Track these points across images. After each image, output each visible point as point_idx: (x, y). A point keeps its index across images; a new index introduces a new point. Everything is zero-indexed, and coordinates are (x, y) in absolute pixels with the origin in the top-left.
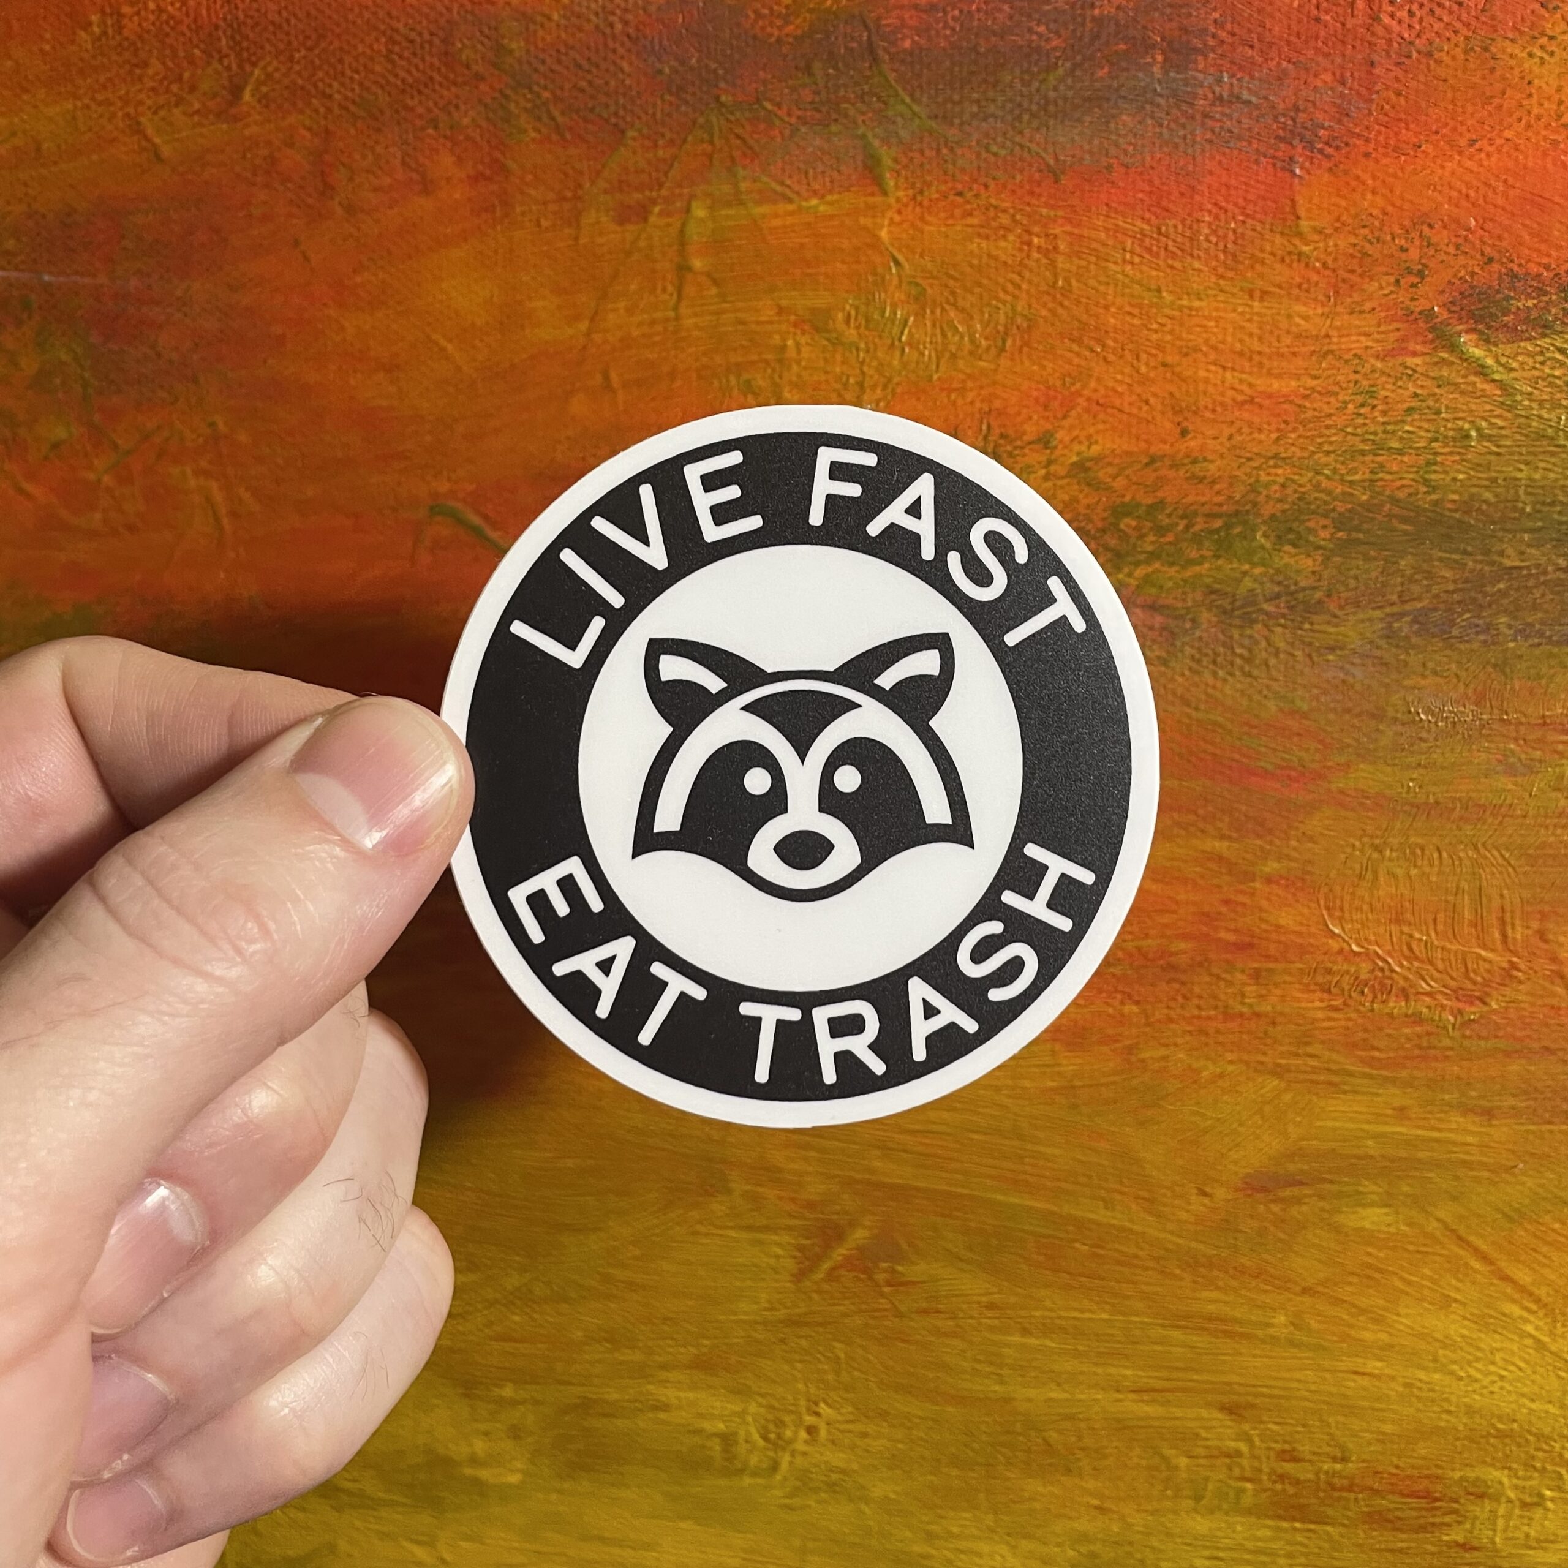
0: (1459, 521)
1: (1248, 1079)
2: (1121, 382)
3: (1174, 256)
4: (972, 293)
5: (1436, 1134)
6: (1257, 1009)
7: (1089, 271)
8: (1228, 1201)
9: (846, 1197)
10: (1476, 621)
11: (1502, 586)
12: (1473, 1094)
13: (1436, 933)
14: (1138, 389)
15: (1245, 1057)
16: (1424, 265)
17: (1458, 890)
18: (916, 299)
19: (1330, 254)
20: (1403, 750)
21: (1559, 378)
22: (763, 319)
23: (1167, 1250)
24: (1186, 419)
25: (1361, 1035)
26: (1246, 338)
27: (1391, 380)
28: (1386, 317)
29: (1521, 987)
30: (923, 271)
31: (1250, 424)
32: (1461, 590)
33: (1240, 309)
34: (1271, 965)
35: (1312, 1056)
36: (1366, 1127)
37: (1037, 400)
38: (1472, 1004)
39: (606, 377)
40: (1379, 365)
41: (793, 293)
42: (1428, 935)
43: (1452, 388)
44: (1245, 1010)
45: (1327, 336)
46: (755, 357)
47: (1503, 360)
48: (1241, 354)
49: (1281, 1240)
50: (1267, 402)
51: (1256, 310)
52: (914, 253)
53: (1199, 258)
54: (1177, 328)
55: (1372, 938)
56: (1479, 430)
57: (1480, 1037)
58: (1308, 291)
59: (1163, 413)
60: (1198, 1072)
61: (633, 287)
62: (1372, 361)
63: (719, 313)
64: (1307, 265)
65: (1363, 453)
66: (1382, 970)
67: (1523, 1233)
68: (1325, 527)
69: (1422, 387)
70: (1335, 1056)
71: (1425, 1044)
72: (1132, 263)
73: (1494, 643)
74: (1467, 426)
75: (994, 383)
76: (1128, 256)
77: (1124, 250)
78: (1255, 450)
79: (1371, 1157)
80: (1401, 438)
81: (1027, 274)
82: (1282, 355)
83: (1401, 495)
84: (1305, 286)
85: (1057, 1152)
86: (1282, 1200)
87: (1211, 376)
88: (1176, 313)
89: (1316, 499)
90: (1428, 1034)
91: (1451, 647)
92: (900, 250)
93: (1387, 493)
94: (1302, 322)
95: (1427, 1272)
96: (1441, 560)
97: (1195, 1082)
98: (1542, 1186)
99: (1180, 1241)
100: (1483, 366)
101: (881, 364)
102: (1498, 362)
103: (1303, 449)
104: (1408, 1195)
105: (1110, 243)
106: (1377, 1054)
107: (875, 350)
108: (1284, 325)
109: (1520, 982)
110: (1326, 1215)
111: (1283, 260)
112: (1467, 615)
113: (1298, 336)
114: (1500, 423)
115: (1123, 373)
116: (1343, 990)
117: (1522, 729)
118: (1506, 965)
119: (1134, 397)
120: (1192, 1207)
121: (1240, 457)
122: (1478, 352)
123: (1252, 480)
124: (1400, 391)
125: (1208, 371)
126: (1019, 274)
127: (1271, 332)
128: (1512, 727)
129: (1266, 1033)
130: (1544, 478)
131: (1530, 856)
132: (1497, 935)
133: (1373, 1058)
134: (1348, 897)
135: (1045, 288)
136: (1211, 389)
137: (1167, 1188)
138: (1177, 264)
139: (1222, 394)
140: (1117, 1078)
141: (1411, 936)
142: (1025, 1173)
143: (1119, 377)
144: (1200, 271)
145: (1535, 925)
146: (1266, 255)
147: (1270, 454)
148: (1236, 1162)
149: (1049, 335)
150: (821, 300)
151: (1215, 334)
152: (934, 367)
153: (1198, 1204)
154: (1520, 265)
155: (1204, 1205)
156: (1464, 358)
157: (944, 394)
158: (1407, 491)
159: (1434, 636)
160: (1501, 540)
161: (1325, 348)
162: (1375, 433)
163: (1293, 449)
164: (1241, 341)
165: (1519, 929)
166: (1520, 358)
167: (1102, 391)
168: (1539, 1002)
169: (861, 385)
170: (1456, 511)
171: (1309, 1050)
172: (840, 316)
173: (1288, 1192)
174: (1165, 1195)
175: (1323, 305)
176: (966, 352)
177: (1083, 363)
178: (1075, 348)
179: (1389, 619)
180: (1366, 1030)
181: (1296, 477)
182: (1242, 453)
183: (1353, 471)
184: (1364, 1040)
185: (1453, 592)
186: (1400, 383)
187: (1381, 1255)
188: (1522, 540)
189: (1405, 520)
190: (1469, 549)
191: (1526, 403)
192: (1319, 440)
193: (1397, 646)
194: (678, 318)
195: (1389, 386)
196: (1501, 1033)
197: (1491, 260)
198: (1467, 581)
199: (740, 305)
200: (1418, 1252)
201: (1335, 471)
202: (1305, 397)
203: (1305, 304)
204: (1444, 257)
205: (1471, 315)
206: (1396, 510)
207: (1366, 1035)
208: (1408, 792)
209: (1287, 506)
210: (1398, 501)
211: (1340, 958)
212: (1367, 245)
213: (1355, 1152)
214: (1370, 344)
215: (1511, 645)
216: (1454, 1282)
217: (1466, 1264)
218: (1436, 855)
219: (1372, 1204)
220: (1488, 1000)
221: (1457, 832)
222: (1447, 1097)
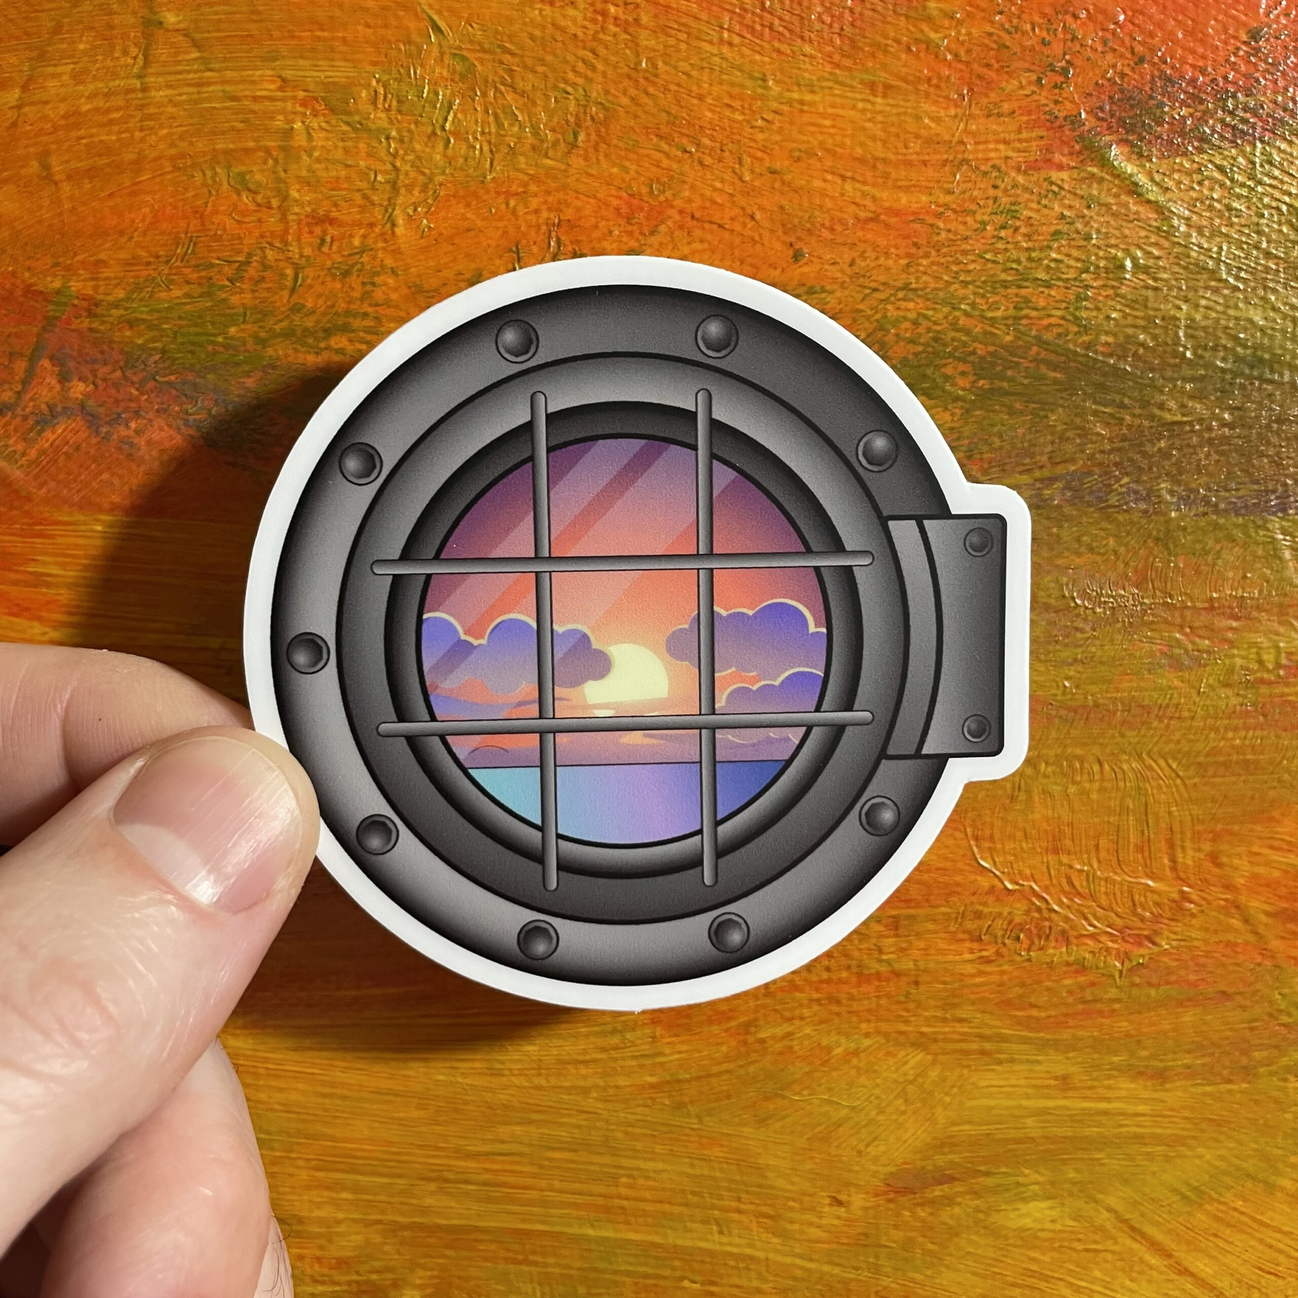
0: (1113, 367)
1: (888, 1054)
2: (722, 191)
3: (780, 36)
4: (534, 72)
5: (1104, 1105)
6: (897, 966)
7: (678, 51)
8: (866, 1209)
9: (387, 1248)
10: (1134, 486)
11: (1163, 444)
12: (1144, 1053)
13: (1099, 862)
14: (743, 202)
15: (884, 1026)
16: (1068, 62)
17: (1124, 810)
18: (463, 77)
19: (962, 43)
20: (1057, 642)
21: (1217, 201)
22: (259, 93)
23: (795, 1278)
24: (799, 239)
25: (1017, 990)
26: (869, 143)
27: (1034, 197)
28: (1028, 122)
29: (1194, 921)
30: (471, 42)
31: (875, 247)
32: (1119, 450)
33: (860, 105)
34: (912, 912)
35: (961, 1020)
36: (1025, 1103)
37: (617, 209)
38: (1140, 945)
39: (46, 167)
40: (1021, 179)
41: (301, 62)
42: (1091, 865)
43: (1104, 209)
44: (884, 969)
45: (961, 142)
46: (251, 144)
47: (1157, 178)
48: (862, 161)
49: (930, 1253)
50: (893, 221)
51: (878, 108)
52: (460, 18)
53: (811, 41)
54: (787, 126)
55: (1028, 872)
56: (1134, 260)
57: (1150, 985)
58: (937, 87)
59: (772, 231)
60: (829, 1049)
61: (82, 46)
62: (1013, 174)
63: (200, 85)
64: (937, 57)
65: (1005, 285)
66: (1039, 909)
67: (1203, 1217)
68: (963, 373)
69: (1070, 207)
70: (988, 1019)
71: (1090, 998)
72: (730, 44)
73: (1156, 513)
74: (1120, 254)
75: (564, 188)
76: (726, 35)
77: (722, 28)
78: (882, 278)
79: (1033, 1139)
80: (1048, 267)
81: (602, 51)
82: (909, 164)
83: (1048, 336)
84: (935, 81)
85: (660, 1166)
86: (932, 1202)
87: (829, 187)
88: (785, 108)
89: (953, 340)
90: (1093, 984)
91: (1109, 519)
92: (439, 13)
93: (1033, 333)
94: (933, 125)
95: (1097, 1274)
96: (1095, 413)
97: (825, 1063)
98: (1221, 1158)
99: (812, 1266)
100: (1136, 184)
101: (419, 158)
102: (1152, 180)
103: (938, 278)
104: (1074, 1184)
105: (704, 16)
106: (1034, 1013)
107: (411, 141)
108: (911, 126)
109: (1193, 916)
110: (981, 1216)
111: (909, 49)
112: (1125, 480)
113: (928, 141)
114: (1156, 252)
115: (722, 181)
116: (996, 937)
117: (1188, 613)
118: (1176, 896)
119: (738, 211)
120: (824, 1221)
121: (865, 287)
122: (1130, 169)
123: (878, 316)
124: (1045, 211)
125: (825, 181)
126: (594, 52)
127: (897, 135)
128: (1177, 614)
129: (908, 995)
130: (1206, 317)
131: (1200, 764)
132: (1166, 861)
133: (1029, 1017)
134: (998, 823)
135: (626, 70)
136: (829, 204)
137: (793, 1200)
138: (785, 48)
139: (841, 210)
140: (731, 1066)
141: (1071, 867)
142: (620, 1197)
143: (718, 185)
144: (811, 57)
145: (1207, 847)
146: (890, 42)
147: (899, 284)
148: (876, 1160)
149: (632, 128)
150: (340, 73)
151: (832, 135)
152: (488, 166)
153: (831, 1216)
154: (1173, 68)
155: (839, 1218)
156: (1118, 175)
157: (501, 200)
158: (1056, 330)
159: (1089, 505)
160: (1162, 392)
161: (960, 157)
162: (1018, 261)
163: (925, 278)
164: (862, 144)
165: (1190, 852)
166: (1176, 176)
167: (698, 202)
168: (1214, 938)
169: (394, 185)
170: (1111, 355)
171: (961, 1013)
172: (364, 94)
173: (938, 1192)
174: (791, 1209)
175: (956, 106)
176: (527, 147)
177: (675, 166)
178: (665, 147)
179: (1038, 485)
180: (1023, 985)
181: (930, 313)
182: (866, 282)
183: (993, 307)
184: (1021, 996)
185: (1111, 451)
186: (1044, 202)
187: (1047, 1259)
188: (1183, 391)
189: (1055, 367)
190: (1126, 401)
191: (1183, 228)
192: (954, 268)
193: (1048, 518)
194: (144, 89)
195: (1034, 205)
196: (1173, 978)
197: (1141, 60)
198: (1122, 441)
199: (229, 74)
200: (1087, 1250)
201: (973, 305)
202: (939, 215)
203: (935, 102)
204: (1089, 52)
205: (1122, 122)
206: (1043, 354)
207: (1020, 991)
208: (1064, 693)
209: (920, 349)
210: (1046, 343)
211: (991, 899)
212: (1004, 35)
213: (1013, 1134)
214: (1010, 154)
215: (1173, 514)
216: (1128, 1283)
217: (1141, 1260)
218: (1096, 768)
219: (1035, 1197)
220: (1157, 939)
221: (1119, 740)
222: (1116, 1059)
